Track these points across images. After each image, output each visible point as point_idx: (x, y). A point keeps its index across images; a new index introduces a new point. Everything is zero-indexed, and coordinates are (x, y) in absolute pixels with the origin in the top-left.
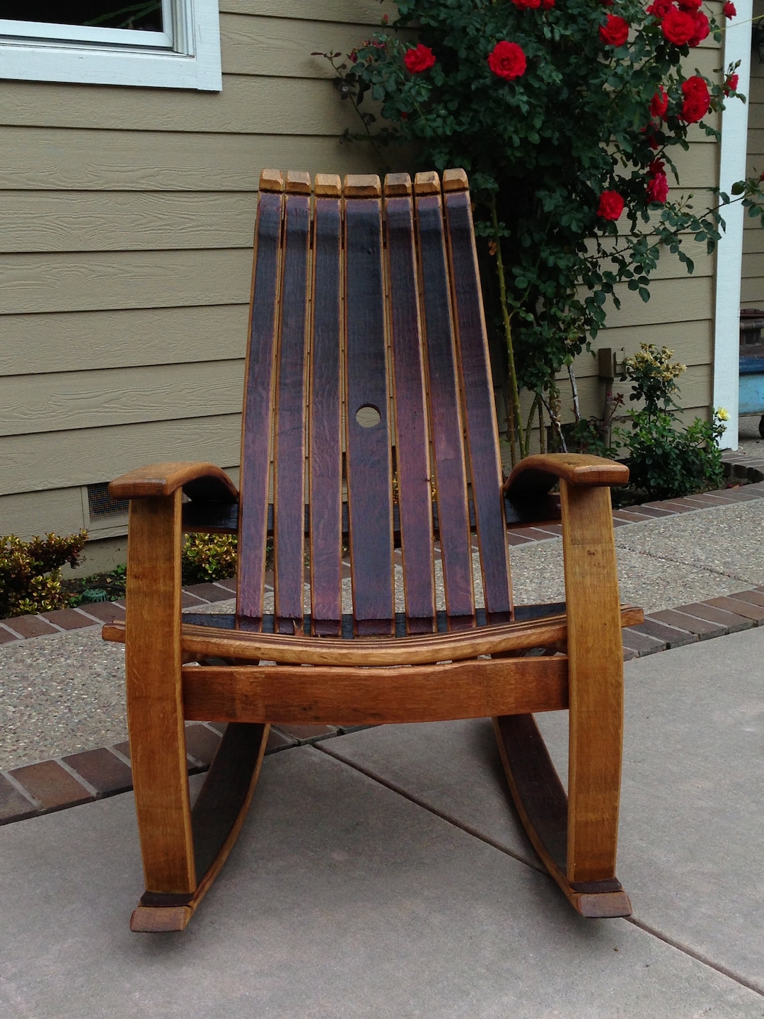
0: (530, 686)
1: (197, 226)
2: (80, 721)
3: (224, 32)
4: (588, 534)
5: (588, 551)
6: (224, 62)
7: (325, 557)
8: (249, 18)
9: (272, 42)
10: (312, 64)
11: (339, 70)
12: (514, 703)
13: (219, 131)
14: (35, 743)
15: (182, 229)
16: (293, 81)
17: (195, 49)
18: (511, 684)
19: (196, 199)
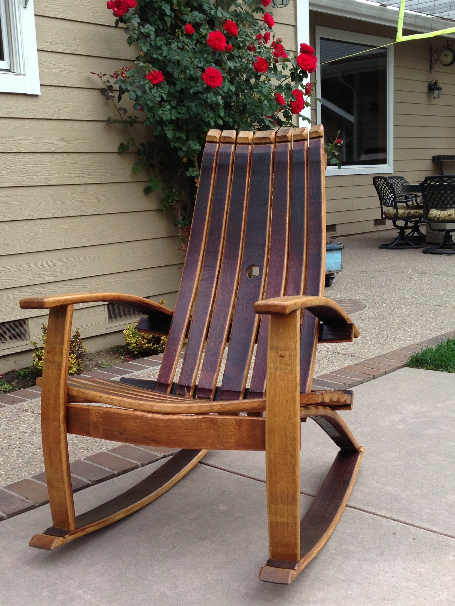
0: (244, 434)
1: (29, 173)
2: (30, 457)
3: (40, 61)
4: (281, 344)
5: (280, 355)
6: (41, 79)
7: (212, 352)
8: (53, 53)
9: (66, 67)
10: (89, 80)
11: (105, 84)
12: (234, 443)
13: (39, 118)
14: (10, 471)
15: (20, 175)
16: (78, 90)
17: (25, 71)
18: (232, 432)
19: (27, 157)
